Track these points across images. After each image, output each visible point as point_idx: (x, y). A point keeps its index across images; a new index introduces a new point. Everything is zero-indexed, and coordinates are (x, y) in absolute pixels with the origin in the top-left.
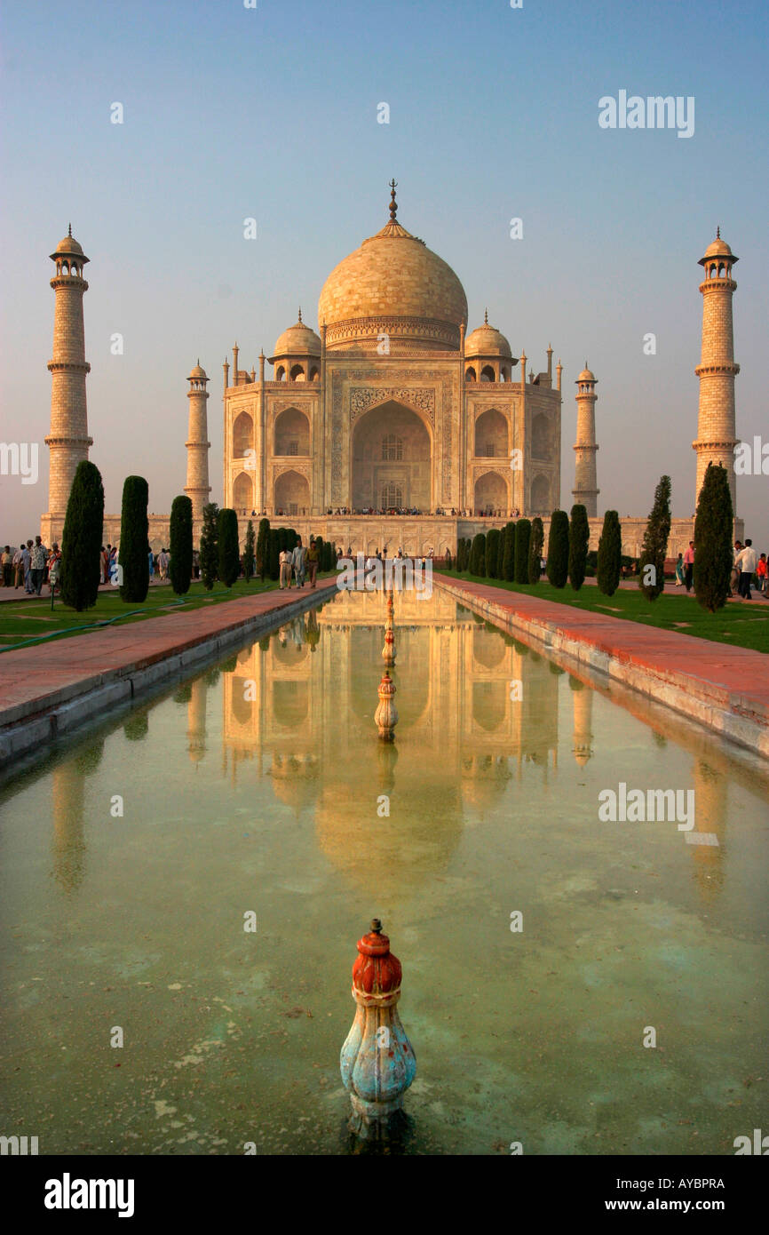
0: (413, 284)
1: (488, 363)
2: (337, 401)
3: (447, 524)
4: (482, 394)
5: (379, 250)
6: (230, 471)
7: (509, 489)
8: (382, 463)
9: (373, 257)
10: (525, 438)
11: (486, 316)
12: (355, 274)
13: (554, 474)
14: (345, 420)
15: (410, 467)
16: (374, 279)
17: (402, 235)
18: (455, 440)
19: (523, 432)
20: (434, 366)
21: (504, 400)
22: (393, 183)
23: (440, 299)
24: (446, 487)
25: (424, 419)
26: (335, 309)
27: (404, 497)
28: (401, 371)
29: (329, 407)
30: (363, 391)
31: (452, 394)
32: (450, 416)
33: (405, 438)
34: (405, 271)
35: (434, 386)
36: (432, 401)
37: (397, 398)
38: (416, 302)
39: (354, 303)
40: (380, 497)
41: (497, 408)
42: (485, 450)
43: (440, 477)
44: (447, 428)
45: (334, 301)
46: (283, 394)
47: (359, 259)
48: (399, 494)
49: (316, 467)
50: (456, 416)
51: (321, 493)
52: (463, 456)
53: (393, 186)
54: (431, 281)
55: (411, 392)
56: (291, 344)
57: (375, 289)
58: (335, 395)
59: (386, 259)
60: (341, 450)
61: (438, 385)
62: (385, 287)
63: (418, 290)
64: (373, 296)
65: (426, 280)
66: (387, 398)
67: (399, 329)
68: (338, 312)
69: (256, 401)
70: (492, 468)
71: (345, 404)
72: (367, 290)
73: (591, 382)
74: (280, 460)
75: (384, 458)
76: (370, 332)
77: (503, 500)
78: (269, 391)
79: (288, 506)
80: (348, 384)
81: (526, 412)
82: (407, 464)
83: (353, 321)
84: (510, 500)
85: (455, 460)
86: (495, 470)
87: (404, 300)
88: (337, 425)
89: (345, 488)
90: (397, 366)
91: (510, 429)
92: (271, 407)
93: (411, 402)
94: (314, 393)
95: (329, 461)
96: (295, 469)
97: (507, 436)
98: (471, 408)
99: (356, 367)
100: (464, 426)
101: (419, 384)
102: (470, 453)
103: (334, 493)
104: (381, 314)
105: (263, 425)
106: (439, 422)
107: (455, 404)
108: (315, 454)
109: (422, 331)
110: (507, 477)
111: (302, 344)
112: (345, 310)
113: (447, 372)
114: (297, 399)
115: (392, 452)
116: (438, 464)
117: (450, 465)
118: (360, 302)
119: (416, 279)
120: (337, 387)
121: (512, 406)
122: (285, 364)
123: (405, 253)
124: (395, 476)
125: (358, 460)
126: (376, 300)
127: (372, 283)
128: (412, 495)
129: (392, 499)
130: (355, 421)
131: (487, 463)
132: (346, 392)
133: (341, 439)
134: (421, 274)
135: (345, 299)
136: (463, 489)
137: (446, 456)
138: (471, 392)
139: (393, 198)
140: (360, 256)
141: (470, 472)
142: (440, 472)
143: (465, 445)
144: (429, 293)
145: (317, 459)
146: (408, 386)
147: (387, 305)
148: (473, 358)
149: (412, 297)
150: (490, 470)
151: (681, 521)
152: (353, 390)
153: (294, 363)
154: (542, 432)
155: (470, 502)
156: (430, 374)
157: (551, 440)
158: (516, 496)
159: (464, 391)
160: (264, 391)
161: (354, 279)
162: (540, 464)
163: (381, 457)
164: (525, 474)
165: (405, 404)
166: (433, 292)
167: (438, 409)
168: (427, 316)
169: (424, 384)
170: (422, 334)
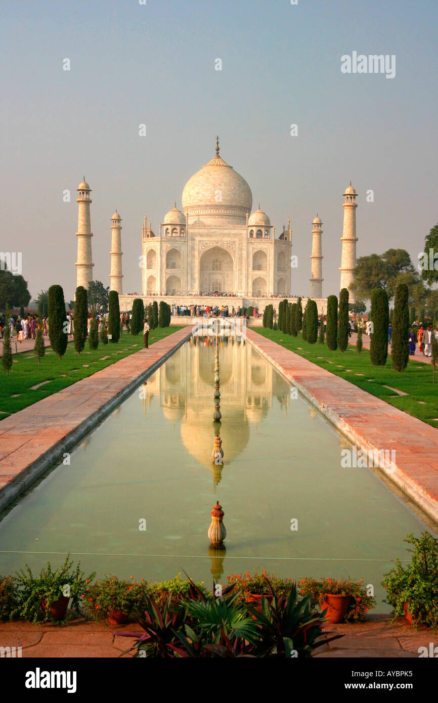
0: (226, 191)
1: (259, 228)
2: (193, 246)
3: (238, 300)
4: (255, 244)
5: (211, 173)
6: (145, 274)
7: (268, 283)
8: (212, 272)
10: (274, 263)
11: (259, 206)
12: (200, 185)
13: (288, 278)
14: (196, 253)
15: (224, 273)
16: (209, 188)
17: (221, 164)
18: (244, 263)
19: (273, 260)
20: (235, 232)
21: (265, 247)
23: (239, 196)
24: (240, 283)
25: (230, 253)
26: (190, 200)
27: (222, 287)
28: (221, 233)
30: (204, 242)
31: (242, 244)
32: (242, 253)
33: (222, 261)
34: (223, 184)
35: (235, 240)
36: (234, 246)
37: (219, 245)
38: (228, 198)
39: (199, 198)
40: (211, 286)
41: (262, 250)
42: (257, 267)
43: (237, 279)
44: (241, 258)
45: (190, 196)
46: (170, 242)
47: (202, 177)
48: (220, 285)
49: (184, 274)
50: (244, 253)
51: (186, 285)
52: (247, 270)
53: (218, 139)
54: (234, 188)
55: (225, 242)
56: (172, 219)
57: (209, 192)
58: (192, 243)
60: (195, 266)
61: (237, 240)
62: (214, 192)
63: (229, 193)
64: (208, 195)
65: (233, 188)
66: (215, 245)
67: (220, 211)
68: (192, 201)
69: (158, 244)
71: (197, 247)
72: (206, 193)
74: (169, 271)
75: (213, 269)
76: (207, 211)
77: (265, 288)
78: (164, 241)
79: (171, 290)
80: (198, 239)
81: (275, 251)
83: (199, 206)
84: (268, 289)
85: (244, 272)
86: (261, 276)
87: (222, 198)
88: (193, 256)
89: (197, 283)
90: (219, 231)
91: (268, 259)
92: (164, 248)
94: (183, 242)
95: (189, 271)
96: (175, 275)
97: (267, 261)
98: (251, 249)
100: (248, 257)
101: (229, 239)
102: (250, 269)
104: (212, 204)
105: (161, 256)
106: (237, 256)
107: (244, 248)
108: (183, 268)
109: (230, 211)
110: (266, 279)
111: (177, 219)
112: (196, 201)
113: (241, 234)
114: (176, 245)
115: (217, 266)
116: (236, 273)
117: (242, 274)
118: (202, 198)
119: (228, 188)
120: (193, 240)
121: (269, 249)
122: (169, 227)
123: (222, 175)
124: (218, 277)
125: (202, 271)
126: (210, 198)
127: (208, 189)
128: (226, 286)
129: (216, 287)
130: (200, 256)
131: (258, 273)
132: (197, 242)
133: (195, 262)
135: (195, 195)
136: (247, 284)
137: (240, 270)
138: (250, 243)
139: (218, 144)
140: (202, 175)
141: (250, 276)
142: (237, 277)
143: (248, 266)
144: (233, 194)
145: (185, 271)
146: (224, 240)
148: (252, 226)
149: (226, 196)
150: (259, 276)
152: (200, 241)
153: (173, 227)
154: (282, 259)
155: (251, 290)
156: (233, 235)
157: (287, 263)
158: (270, 287)
159: (248, 243)
160: (161, 241)
161: (199, 187)
162: (281, 273)
163: (212, 269)
164: (274, 279)
165: (222, 248)
166: (235, 193)
167: (237, 250)
168: (233, 205)
169: (231, 239)
170: (230, 213)
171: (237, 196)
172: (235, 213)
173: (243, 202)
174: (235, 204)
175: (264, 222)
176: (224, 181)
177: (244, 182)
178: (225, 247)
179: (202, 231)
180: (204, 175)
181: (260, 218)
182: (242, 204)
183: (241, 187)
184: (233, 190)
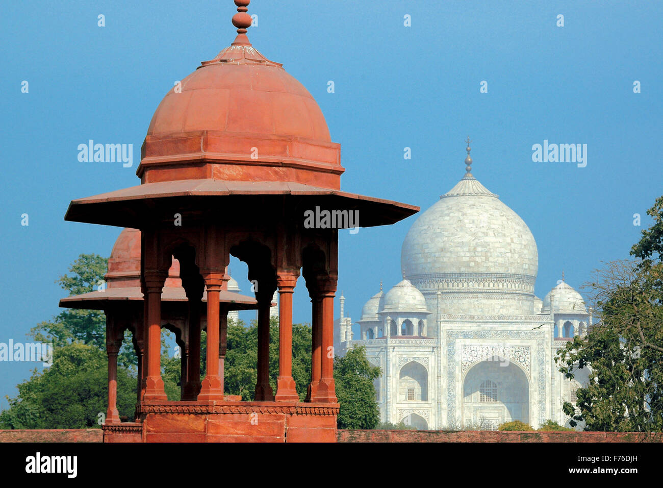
1: (567, 319)
2: (451, 357)
8: (481, 405)
14: (458, 371)
15: (504, 408)
18: (548, 388)
20: (529, 327)
28: (502, 332)
29: (444, 360)
30: (472, 348)
31: (544, 351)
33: (499, 383)
35: (529, 344)
36: (528, 356)
43: (535, 419)
44: (541, 379)
46: (406, 349)
49: (434, 410)
52: (554, 402)
53: (468, 143)
55: (511, 349)
58: (449, 351)
60: (455, 396)
61: (533, 344)
62: (475, 248)
71: (458, 358)
74: (404, 405)
75: (482, 400)
80: (459, 342)
82: (502, 405)
83: (446, 275)
85: (548, 405)
88: (451, 375)
90: (499, 327)
93: (511, 357)
95: (444, 406)
96: (416, 412)
99: (465, 328)
101: (517, 342)
120: (451, 344)
130: (466, 372)
133: (455, 387)
142: (535, 415)
146: (508, 344)
152: (464, 347)
153: (405, 318)
156: (526, 333)
167: (534, 363)
168: (509, 272)
169: (521, 342)
170: (505, 287)
171: (516, 256)
172: (513, 287)
173: (527, 267)
174: (513, 272)
179: (467, 327)
180: (452, 215)
182: (525, 269)
183: (524, 236)
184: (509, 244)
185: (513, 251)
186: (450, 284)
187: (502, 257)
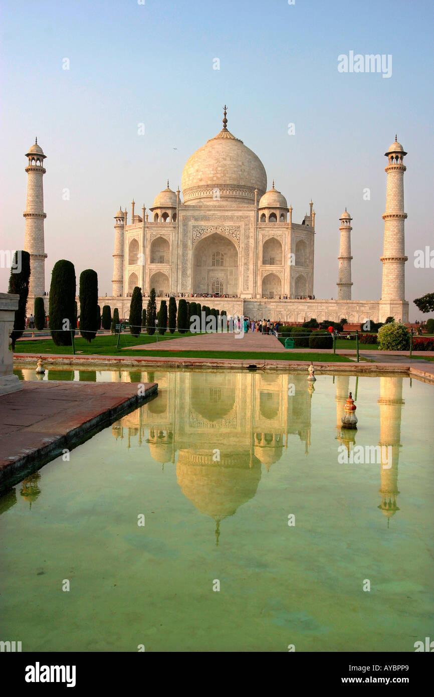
0: (232, 166)
1: (272, 211)
2: (185, 234)
3: (238, 303)
4: (267, 229)
5: (215, 147)
6: (127, 271)
7: (282, 283)
8: (212, 268)
9: (211, 150)
11: (273, 184)
12: (200, 160)
13: (310, 274)
14: (189, 243)
15: (228, 270)
16: (210, 163)
17: (229, 137)
18: (251, 255)
20: (240, 213)
21: (280, 233)
22: (225, 107)
23: (248, 174)
24: (246, 281)
25: (234, 242)
26: (189, 180)
27: (224, 287)
28: (221, 217)
29: (181, 236)
30: (200, 228)
31: (249, 229)
32: (248, 242)
33: (225, 254)
34: (228, 159)
35: (240, 225)
36: (238, 233)
37: (219, 231)
38: (234, 176)
39: (199, 177)
40: (211, 287)
41: (275, 237)
42: (269, 260)
43: (243, 276)
44: (247, 248)
45: (189, 176)
46: (155, 229)
47: (203, 151)
48: (222, 285)
49: (173, 270)
50: (252, 241)
51: (175, 284)
52: (256, 264)
53: (225, 109)
54: (243, 164)
55: (227, 228)
56: (162, 201)
57: (211, 169)
58: (184, 230)
59: (218, 152)
60: (187, 260)
61: (242, 224)
62: (217, 168)
63: (235, 169)
64: (210, 173)
65: (240, 163)
66: (213, 231)
68: (191, 182)
69: (141, 232)
70: (272, 271)
71: (190, 235)
72: (207, 169)
73: (349, 220)
74: (154, 266)
75: (213, 265)
76: (208, 193)
77: (279, 289)
78: (148, 227)
79: (158, 291)
80: (192, 223)
81: (292, 240)
82: (226, 268)
83: (199, 187)
84: (283, 290)
85: (251, 267)
86: (274, 272)
87: (227, 175)
88: (185, 246)
89: (189, 281)
90: (219, 213)
91: (283, 249)
92: (148, 236)
93: (227, 233)
94: (172, 229)
95: (180, 267)
96: (161, 271)
97: (282, 253)
98: (260, 237)
99: (196, 214)
100: (256, 247)
101: (231, 223)
102: (260, 262)
103: (183, 285)
104: (214, 183)
105: (144, 247)
106: (242, 245)
107: (252, 235)
108: (172, 262)
110: (281, 276)
111: (168, 200)
112: (195, 181)
113: (247, 217)
114: (163, 232)
115: (218, 261)
116: (242, 269)
117: (248, 269)
118: (203, 176)
119: (235, 163)
120: (185, 225)
121: (284, 236)
122: (159, 212)
123: (229, 149)
124: (220, 275)
125: (198, 266)
126: (212, 175)
127: (210, 165)
128: (229, 286)
129: (217, 288)
130: (195, 244)
131: (270, 268)
132: (190, 228)
133: (187, 254)
134: (238, 160)
135: (194, 174)
136: (255, 282)
137: (246, 264)
138: (260, 228)
139: (225, 116)
141: (259, 273)
142: (242, 273)
143: (257, 258)
144: (241, 171)
145: (174, 266)
146: (226, 225)
147: (218, 178)
148: (264, 208)
149: (232, 173)
150: (271, 272)
151: (372, 302)
152: (194, 227)
153: (164, 211)
154: (302, 251)
155: (260, 290)
156: (238, 218)
157: (308, 255)
158: (286, 287)
159: (257, 228)
160: (144, 227)
161: (200, 163)
162: (301, 269)
163: (211, 264)
164: (291, 275)
165: (223, 235)
166: (244, 170)
167: (242, 238)
168: (241, 184)
169: (234, 223)
170: (238, 194)
171: (246, 174)
172: (244, 195)
173: (254, 182)
174: (243, 184)
175: (279, 204)
176: (230, 155)
177: (256, 158)
178: (226, 234)
180: (206, 149)
181: (274, 198)
182: (252, 183)
183: (252, 162)
184: (241, 166)
185: (243, 170)
186: (202, 193)
187: (235, 174)
